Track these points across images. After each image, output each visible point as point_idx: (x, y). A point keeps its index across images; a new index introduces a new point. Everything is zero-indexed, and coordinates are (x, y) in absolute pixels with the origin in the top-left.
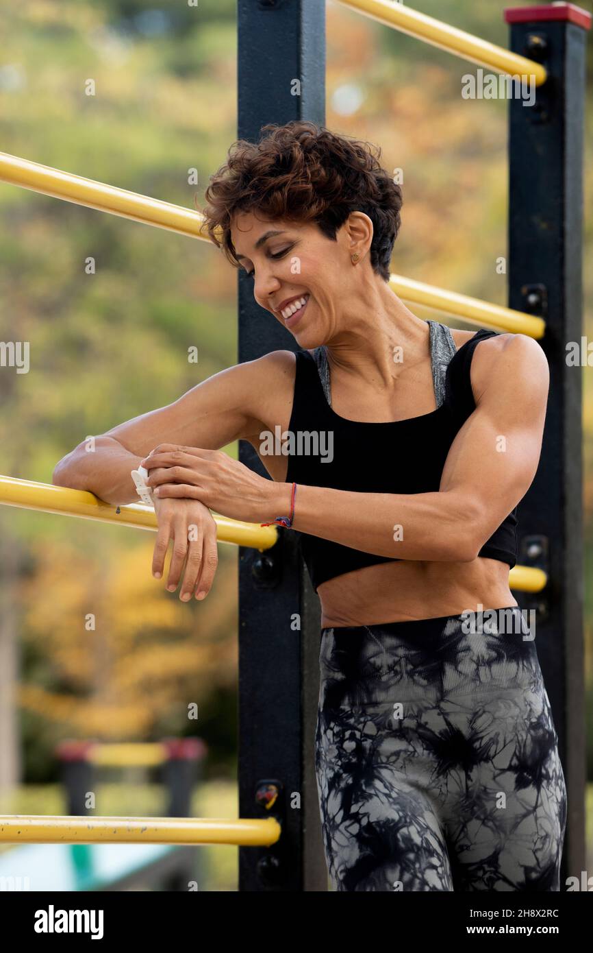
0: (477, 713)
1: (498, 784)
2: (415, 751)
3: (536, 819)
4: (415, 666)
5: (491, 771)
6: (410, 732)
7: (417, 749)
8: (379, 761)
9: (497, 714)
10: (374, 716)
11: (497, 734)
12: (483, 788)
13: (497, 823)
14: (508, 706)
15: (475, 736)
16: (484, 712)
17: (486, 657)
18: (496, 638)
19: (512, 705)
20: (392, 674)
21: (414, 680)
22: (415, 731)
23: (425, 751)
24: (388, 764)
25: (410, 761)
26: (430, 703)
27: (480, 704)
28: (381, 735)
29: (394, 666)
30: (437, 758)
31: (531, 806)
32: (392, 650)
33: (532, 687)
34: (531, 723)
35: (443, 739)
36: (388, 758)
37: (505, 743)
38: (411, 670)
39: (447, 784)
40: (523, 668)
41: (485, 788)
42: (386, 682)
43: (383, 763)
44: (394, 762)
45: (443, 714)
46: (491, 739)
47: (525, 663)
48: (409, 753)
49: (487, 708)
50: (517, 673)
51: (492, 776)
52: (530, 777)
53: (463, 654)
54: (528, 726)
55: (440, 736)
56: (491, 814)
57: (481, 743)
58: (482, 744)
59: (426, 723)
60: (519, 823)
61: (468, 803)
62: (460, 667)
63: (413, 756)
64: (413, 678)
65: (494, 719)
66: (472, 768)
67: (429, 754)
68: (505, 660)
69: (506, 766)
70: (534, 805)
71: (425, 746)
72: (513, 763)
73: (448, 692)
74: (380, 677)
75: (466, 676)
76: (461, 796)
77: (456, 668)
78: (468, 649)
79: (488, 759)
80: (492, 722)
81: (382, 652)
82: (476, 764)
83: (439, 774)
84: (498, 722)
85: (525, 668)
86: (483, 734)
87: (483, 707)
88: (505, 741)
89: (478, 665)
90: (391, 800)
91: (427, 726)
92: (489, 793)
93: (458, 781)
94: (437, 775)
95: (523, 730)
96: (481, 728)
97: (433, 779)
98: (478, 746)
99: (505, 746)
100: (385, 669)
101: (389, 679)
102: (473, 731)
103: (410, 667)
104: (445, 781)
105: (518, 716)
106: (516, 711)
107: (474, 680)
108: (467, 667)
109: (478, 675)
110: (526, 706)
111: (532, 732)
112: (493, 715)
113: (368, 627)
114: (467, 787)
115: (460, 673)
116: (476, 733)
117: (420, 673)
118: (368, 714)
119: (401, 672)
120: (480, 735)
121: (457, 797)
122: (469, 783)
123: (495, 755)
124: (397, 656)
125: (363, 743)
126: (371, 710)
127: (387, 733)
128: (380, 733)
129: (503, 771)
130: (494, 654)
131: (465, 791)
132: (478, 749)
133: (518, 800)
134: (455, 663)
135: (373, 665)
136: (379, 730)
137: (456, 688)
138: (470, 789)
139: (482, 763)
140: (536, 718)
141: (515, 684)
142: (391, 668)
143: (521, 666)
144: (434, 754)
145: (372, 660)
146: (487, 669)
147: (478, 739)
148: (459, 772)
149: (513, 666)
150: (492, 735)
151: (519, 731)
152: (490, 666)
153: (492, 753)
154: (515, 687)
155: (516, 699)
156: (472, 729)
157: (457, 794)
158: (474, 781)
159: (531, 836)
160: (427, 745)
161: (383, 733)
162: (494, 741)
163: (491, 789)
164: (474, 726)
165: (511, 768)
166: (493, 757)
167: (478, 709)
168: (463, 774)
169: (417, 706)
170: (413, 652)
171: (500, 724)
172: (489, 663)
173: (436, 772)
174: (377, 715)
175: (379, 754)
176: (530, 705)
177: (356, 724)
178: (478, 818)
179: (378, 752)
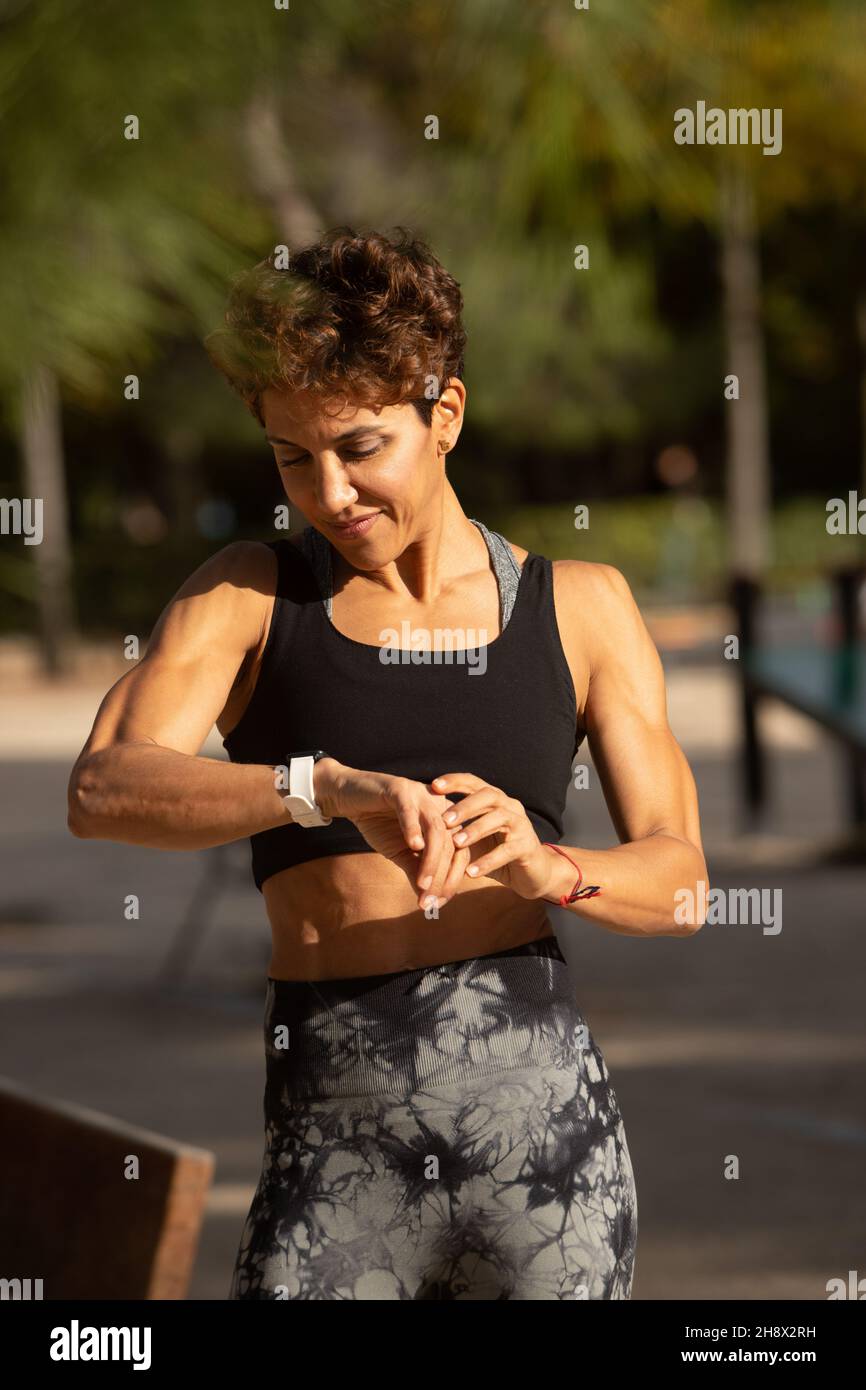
0: (466, 1108)
1: (500, 1203)
2: (373, 1172)
3: (563, 1248)
4: (376, 1043)
5: (489, 1186)
6: (368, 1142)
7: (376, 1170)
8: (318, 1189)
9: (499, 1106)
10: (320, 1116)
11: (499, 1135)
12: (477, 1211)
13: (502, 1256)
14: (516, 1094)
15: (464, 1139)
16: (477, 1105)
17: (481, 1026)
18: (497, 995)
19: (522, 1090)
20: (344, 1055)
21: (374, 1064)
22: (375, 1140)
23: (388, 1171)
24: (332, 1194)
25: (365, 1187)
26: (397, 1097)
27: (471, 1095)
28: (327, 1147)
29: (348, 1043)
30: (406, 1179)
31: (552, 1231)
32: (344, 1020)
33: (557, 1062)
34: (553, 1114)
35: (415, 1149)
36: (332, 1184)
37: (510, 1147)
38: (371, 1048)
39: (419, 1217)
40: (541, 1036)
41: (481, 1210)
42: (337, 1066)
43: (322, 1192)
44: (340, 1191)
45: (415, 1112)
46: (488, 1142)
47: (545, 1028)
48: (364, 1176)
49: (482, 1100)
50: (531, 1045)
51: (491, 1193)
52: (553, 1190)
53: (445, 1023)
54: (548, 1119)
55: (410, 1146)
56: (491, 1244)
57: (473, 1150)
58: (475, 1152)
59: (391, 1128)
60: (534, 1256)
61: (454, 1235)
62: (441, 1044)
63: (370, 1180)
64: (372, 1060)
65: (494, 1114)
66: (460, 1186)
67: (393, 1174)
68: (510, 1027)
69: (513, 1177)
70: (558, 1229)
71: (387, 1164)
72: (524, 1172)
73: (422, 1081)
74: (329, 1059)
75: (449, 1056)
76: (443, 1228)
77: (434, 1046)
78: (453, 1016)
79: (485, 1170)
80: (490, 1118)
81: (332, 1022)
82: (466, 1179)
83: (408, 1203)
84: (499, 1117)
85: (545, 1036)
86: (477, 1136)
87: (476, 1098)
88: (511, 1143)
89: (467, 1038)
90: (304, 1262)
91: (392, 1132)
92: (487, 1217)
93: (438, 1208)
94: (405, 1206)
95: (539, 1125)
96: (472, 1130)
97: (398, 1212)
98: (469, 1154)
99: (511, 1150)
100: (335, 1047)
101: (341, 1063)
102: (461, 1134)
103: (368, 1044)
104: (418, 1212)
105: (531, 1108)
106: (527, 1099)
107: (461, 1061)
108: (451, 1041)
109: (467, 1053)
110: (545, 1089)
111: (554, 1126)
112: (491, 1109)
113: (314, 983)
114: (452, 1213)
115: (441, 1051)
116: (465, 1137)
117: (382, 1053)
118: (312, 1112)
119: (357, 1052)
120: (472, 1139)
121: (436, 1230)
122: (456, 1207)
123: (496, 1165)
124: (351, 1027)
125: (302, 1159)
126: (316, 1107)
127: (336, 1143)
128: (326, 1143)
129: (509, 1184)
130: (493, 1020)
131: (449, 1220)
132: (470, 1158)
133: (532, 1223)
134: (433, 1037)
135: (321, 1040)
136: (325, 1138)
137: (433, 1075)
138: (458, 1215)
139: (476, 1177)
140: (561, 1106)
141: (527, 1058)
142: (343, 1046)
143: (537, 1032)
144: (401, 1173)
145: (319, 1033)
146: (482, 1042)
147: (468, 1145)
148: (438, 1195)
149: (525, 1033)
150: (490, 1137)
151: (532, 1128)
152: (486, 1038)
153: (491, 1161)
154: (527, 1066)
155: (530, 1083)
156: (459, 1131)
157: (437, 1226)
158: (463, 1204)
159: (555, 1273)
160: (391, 1161)
161: (331, 1143)
162: (494, 1144)
163: (488, 1211)
164: (462, 1127)
165: (521, 1180)
166: (493, 1167)
167: (467, 1103)
168: (445, 1198)
169: (378, 1101)
170: (373, 1023)
171: (502, 1121)
172: (485, 1034)
173: (403, 1201)
174: (323, 1114)
175: (320, 1180)
176: (551, 1089)
177: (295, 1129)
178: (474, 1250)
179: (320, 1175)
